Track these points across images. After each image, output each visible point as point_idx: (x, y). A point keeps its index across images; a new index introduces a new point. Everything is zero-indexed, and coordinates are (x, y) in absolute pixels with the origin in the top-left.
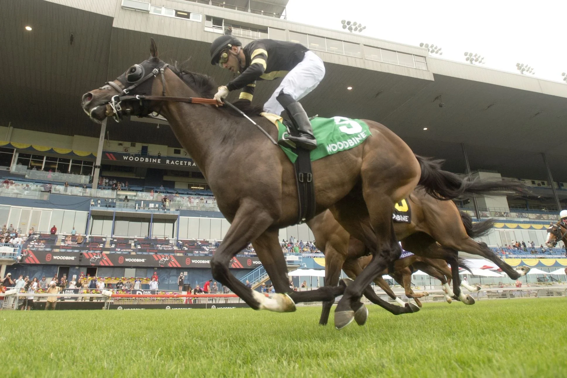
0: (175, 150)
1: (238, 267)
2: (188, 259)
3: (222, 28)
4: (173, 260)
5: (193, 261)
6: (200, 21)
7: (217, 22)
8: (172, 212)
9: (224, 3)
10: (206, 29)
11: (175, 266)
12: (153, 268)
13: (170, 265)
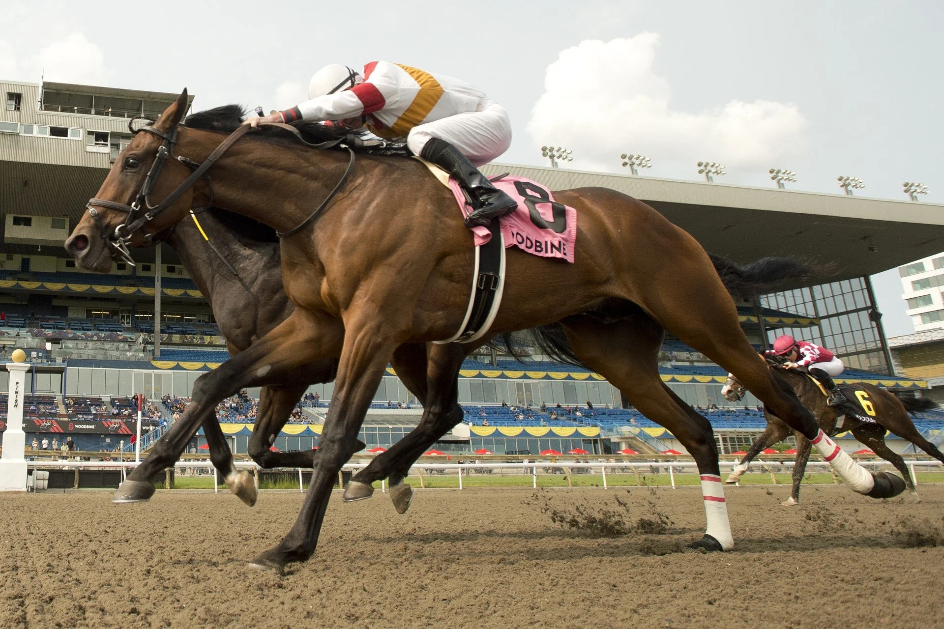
0: (67, 261)
1: (126, 433)
2: (71, 424)
3: (107, 145)
4: (55, 425)
5: (76, 426)
6: (80, 138)
7: (101, 137)
8: (59, 362)
9: (110, 110)
10: (89, 149)
11: (57, 431)
12: (35, 433)
13: (51, 430)
